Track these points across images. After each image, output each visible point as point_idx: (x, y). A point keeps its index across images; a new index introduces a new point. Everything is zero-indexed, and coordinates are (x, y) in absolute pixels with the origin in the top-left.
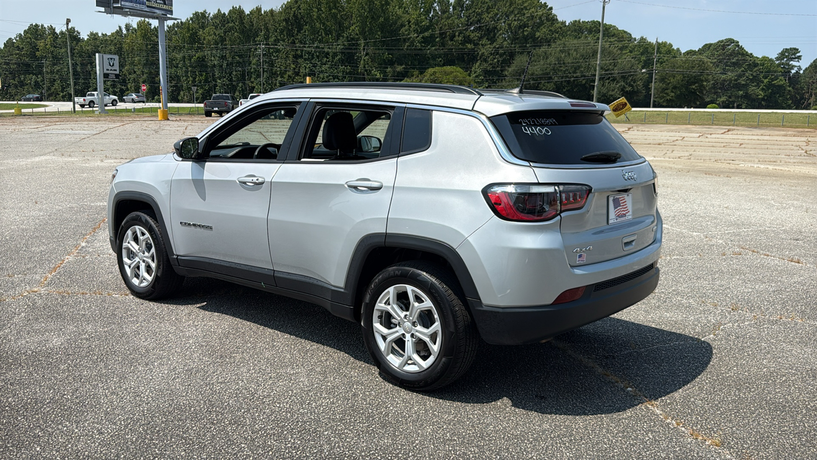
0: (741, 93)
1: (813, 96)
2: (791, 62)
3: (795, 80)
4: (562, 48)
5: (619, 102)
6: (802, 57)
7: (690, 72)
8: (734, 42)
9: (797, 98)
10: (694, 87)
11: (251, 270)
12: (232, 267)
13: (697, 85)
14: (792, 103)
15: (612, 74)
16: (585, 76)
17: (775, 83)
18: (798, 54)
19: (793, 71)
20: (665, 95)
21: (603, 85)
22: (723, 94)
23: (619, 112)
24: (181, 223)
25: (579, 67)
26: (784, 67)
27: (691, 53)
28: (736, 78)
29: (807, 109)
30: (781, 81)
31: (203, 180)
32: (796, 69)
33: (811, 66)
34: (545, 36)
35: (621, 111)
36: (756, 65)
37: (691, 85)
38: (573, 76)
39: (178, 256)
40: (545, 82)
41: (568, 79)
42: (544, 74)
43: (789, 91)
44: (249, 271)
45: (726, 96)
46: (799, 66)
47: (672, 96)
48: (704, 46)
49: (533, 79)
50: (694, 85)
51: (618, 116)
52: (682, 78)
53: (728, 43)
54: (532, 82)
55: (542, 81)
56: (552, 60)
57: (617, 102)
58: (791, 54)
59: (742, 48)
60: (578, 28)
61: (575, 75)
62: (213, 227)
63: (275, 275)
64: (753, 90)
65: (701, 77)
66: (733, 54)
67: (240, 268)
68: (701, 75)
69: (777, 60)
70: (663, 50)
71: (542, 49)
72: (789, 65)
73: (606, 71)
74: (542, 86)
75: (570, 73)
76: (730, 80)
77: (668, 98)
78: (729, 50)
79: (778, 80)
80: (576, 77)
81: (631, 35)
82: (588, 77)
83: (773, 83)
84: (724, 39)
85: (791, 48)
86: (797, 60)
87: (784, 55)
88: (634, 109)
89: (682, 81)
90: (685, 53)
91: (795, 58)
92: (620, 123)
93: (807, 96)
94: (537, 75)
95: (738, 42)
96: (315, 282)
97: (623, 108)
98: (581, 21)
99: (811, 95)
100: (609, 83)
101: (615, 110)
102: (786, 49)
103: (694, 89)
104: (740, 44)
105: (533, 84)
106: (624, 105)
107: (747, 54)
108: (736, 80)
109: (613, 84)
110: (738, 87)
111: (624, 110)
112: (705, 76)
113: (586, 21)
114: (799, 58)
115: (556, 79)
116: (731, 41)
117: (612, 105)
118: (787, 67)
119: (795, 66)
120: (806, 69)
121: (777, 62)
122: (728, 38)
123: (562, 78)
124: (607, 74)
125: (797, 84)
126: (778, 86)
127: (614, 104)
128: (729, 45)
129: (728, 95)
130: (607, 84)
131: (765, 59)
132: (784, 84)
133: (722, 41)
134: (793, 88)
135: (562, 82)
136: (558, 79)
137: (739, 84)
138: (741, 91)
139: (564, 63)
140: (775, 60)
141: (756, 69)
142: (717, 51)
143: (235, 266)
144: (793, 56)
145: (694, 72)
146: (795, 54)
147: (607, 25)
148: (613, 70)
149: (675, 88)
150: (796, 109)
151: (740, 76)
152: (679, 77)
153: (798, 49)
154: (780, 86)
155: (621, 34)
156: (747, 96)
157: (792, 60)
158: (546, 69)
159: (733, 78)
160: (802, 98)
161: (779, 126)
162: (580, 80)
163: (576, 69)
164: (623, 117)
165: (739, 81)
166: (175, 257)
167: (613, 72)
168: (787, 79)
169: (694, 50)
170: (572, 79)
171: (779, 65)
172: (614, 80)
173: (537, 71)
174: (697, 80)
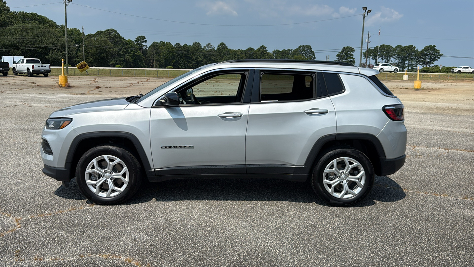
0: (122, 59)
1: (155, 61)
2: (142, 43)
3: (145, 52)
4: (22, 29)
5: (82, 64)
6: (147, 41)
7: (100, 46)
8: (114, 31)
9: (147, 62)
10: (103, 55)
11: (227, 167)
12: (209, 168)
13: (104, 54)
14: (145, 65)
15: (57, 46)
16: (40, 47)
17: (136, 54)
18: (145, 39)
19: (144, 48)
20: (87, 59)
21: (53, 52)
22: (112, 59)
23: (82, 69)
24: (161, 147)
25: (36, 41)
26: (139, 46)
27: (91, 35)
28: (118, 50)
29: (153, 68)
30: (139, 53)
31: (185, 119)
32: (145, 47)
33: (152, 46)
34: (5, 20)
35: (83, 69)
36: (127, 44)
37: (101, 54)
38: (33, 47)
39: (155, 169)
40: (14, 50)
41: (29, 49)
42: (12, 45)
43: (144, 58)
44: (224, 168)
45: (114, 60)
46: (146, 46)
47: (92, 60)
48: (97, 32)
49: (5, 48)
50: (103, 54)
51: (82, 71)
52: (96, 50)
53: (112, 31)
54: (4, 49)
55: (12, 49)
56: (17, 35)
57: (81, 63)
58: (141, 39)
59: (119, 34)
60: (23, 17)
61: (34, 46)
62: (194, 147)
63: (247, 167)
64: (128, 57)
65: (106, 50)
66: (115, 37)
67: (216, 167)
68: (106, 49)
69: (136, 42)
70: (75, 33)
71: (7, 29)
72: (141, 44)
73: (53, 44)
74: (12, 52)
75: (30, 45)
76: (115, 52)
77: (90, 61)
78: (113, 35)
79: (138, 53)
80: (35, 47)
81: (56, 23)
82: (43, 47)
83: (135, 54)
84: (109, 29)
85: (141, 36)
86: (145, 42)
87: (139, 39)
88: (90, 68)
89: (96, 51)
90: (87, 35)
91: (144, 41)
92: (84, 76)
93: (152, 61)
94: (7, 45)
95: (117, 31)
96: (280, 166)
97: (84, 67)
98: (24, 12)
99: (154, 61)
100: (56, 51)
101: (80, 68)
102: (139, 36)
103: (103, 56)
104: (118, 32)
105: (5, 51)
106: (85, 65)
107: (121, 38)
108: (118, 52)
109: (59, 52)
110: (120, 55)
111: (85, 68)
112: (108, 49)
113: (28, 13)
114: (146, 41)
115: (22, 48)
116: (113, 30)
117: (78, 65)
118: (141, 46)
119: (145, 46)
120: (149, 47)
121: (136, 43)
122: (111, 28)
123: (26, 47)
124: (54, 46)
125: (147, 55)
126: (138, 55)
127: (79, 64)
128: (112, 33)
129: (115, 60)
130: (55, 52)
131: (129, 41)
132: (141, 54)
133: (108, 30)
134: (145, 57)
135: (26, 50)
136: (23, 48)
137: (120, 54)
138: (122, 58)
139: (25, 38)
140: (134, 42)
141: (127, 46)
142: (106, 36)
143: (211, 167)
144: (143, 40)
145: (102, 47)
146: (143, 39)
147: (42, 16)
148: (57, 44)
149: (92, 55)
150: (148, 67)
151: (120, 50)
152: (94, 49)
153: (145, 37)
154: (139, 56)
155: (51, 22)
156: (125, 61)
157: (143, 42)
158: (14, 42)
159: (117, 51)
160: (149, 62)
161: (167, 77)
162: (38, 49)
163: (34, 43)
164: (84, 72)
165: (120, 52)
166: (153, 170)
167: (57, 45)
168: (142, 52)
169: (92, 34)
170: (33, 48)
171: (137, 44)
172: (58, 50)
173: (7, 42)
174: (103, 51)
